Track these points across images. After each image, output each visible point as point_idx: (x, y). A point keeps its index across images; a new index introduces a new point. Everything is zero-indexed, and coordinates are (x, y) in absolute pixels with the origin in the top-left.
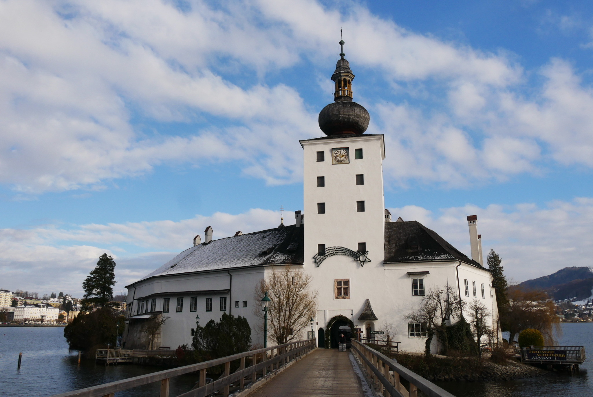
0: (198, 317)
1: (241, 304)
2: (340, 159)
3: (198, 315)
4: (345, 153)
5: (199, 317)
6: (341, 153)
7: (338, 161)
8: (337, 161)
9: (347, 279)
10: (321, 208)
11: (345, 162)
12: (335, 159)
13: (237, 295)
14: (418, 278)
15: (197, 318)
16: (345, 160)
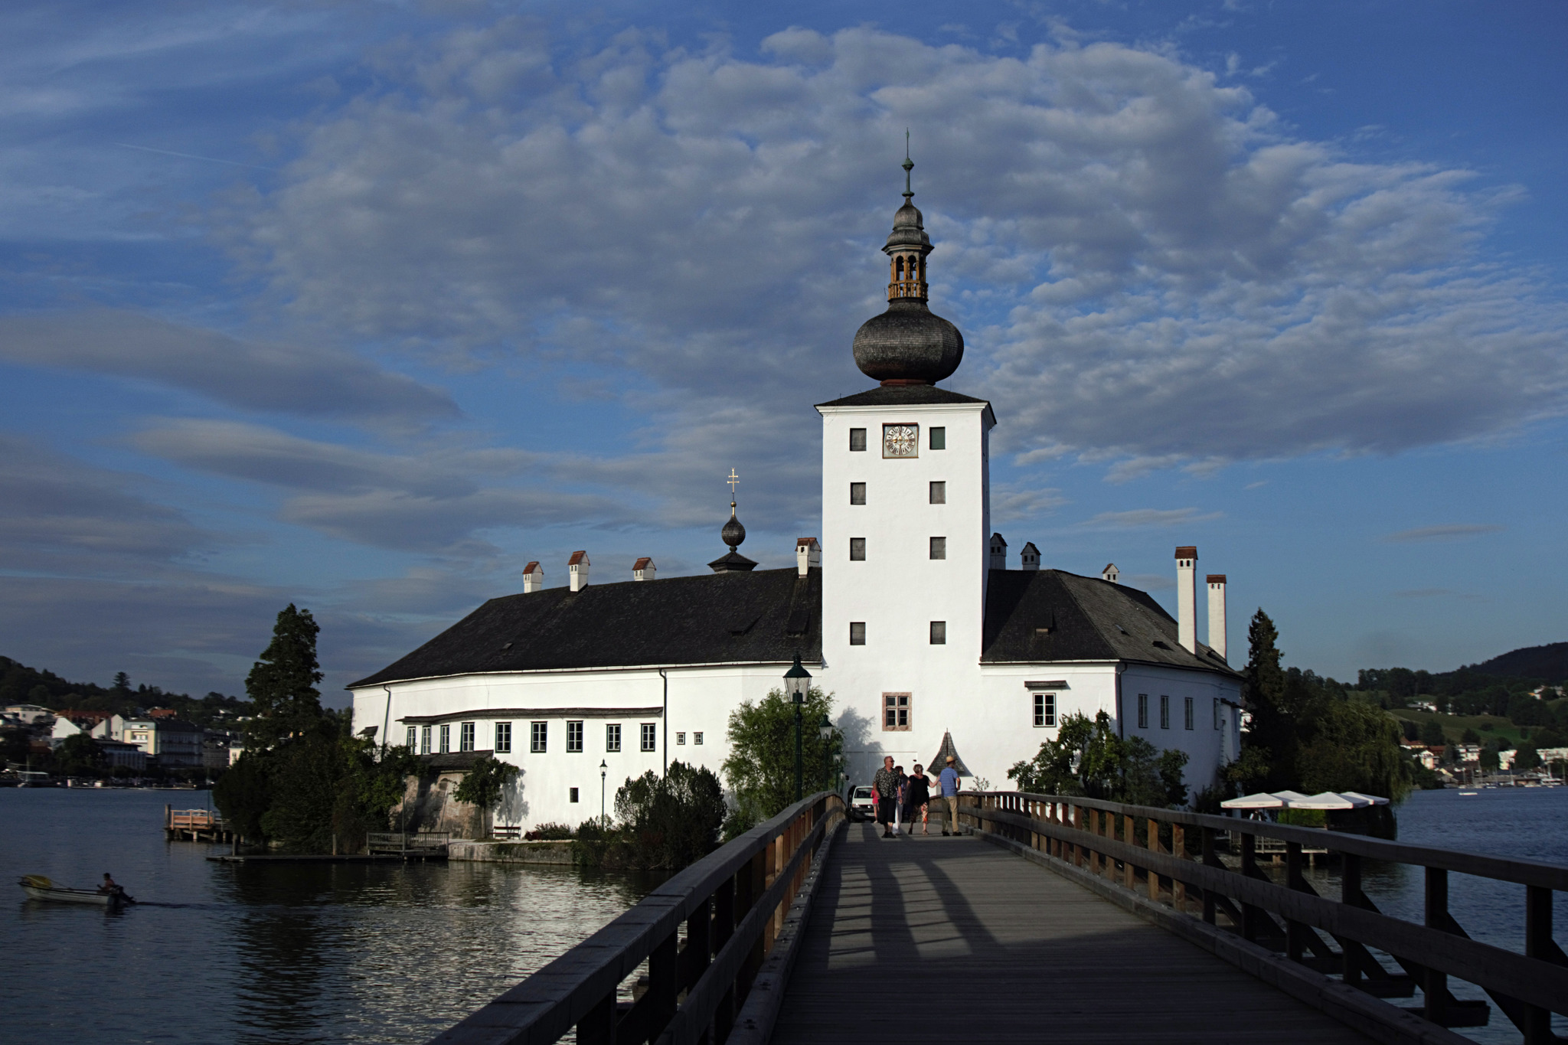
0: (604, 765)
1: (690, 738)
2: (898, 447)
3: (604, 761)
4: (908, 436)
5: (606, 763)
6: (900, 435)
7: (895, 451)
8: (891, 451)
9: (907, 693)
10: (857, 549)
11: (908, 455)
12: (889, 446)
13: (677, 720)
14: (1044, 693)
15: (602, 766)
16: (909, 450)
